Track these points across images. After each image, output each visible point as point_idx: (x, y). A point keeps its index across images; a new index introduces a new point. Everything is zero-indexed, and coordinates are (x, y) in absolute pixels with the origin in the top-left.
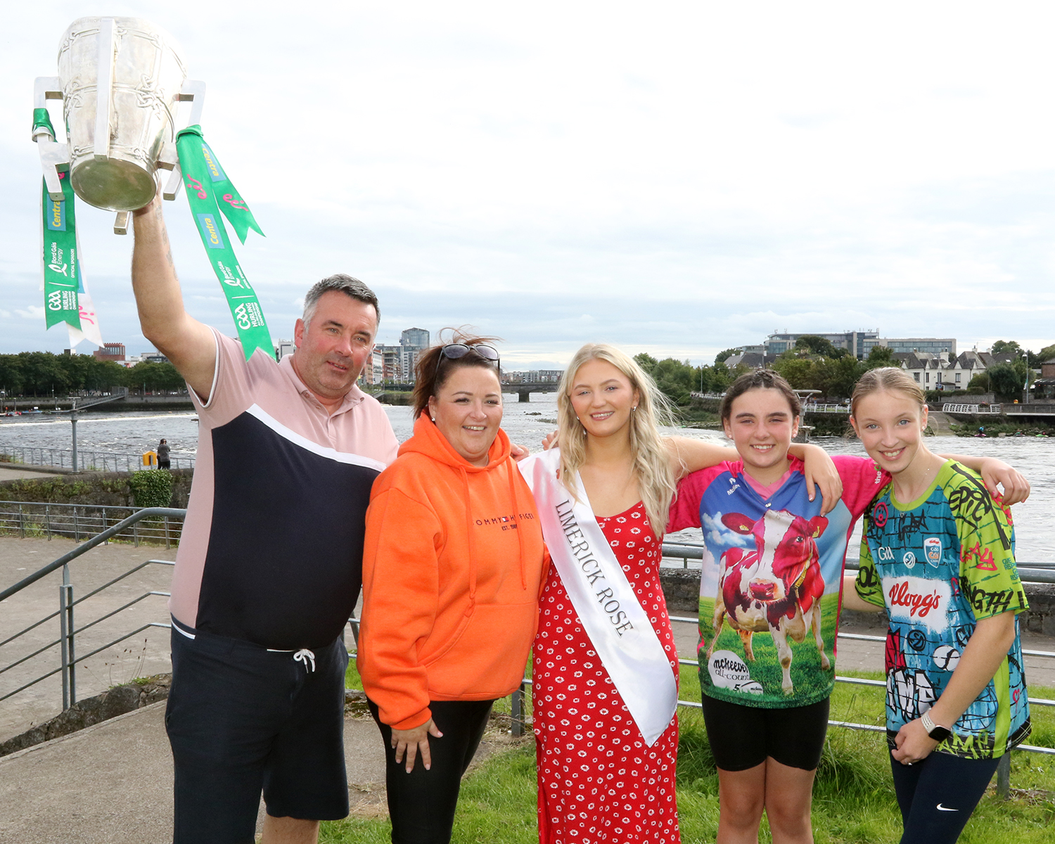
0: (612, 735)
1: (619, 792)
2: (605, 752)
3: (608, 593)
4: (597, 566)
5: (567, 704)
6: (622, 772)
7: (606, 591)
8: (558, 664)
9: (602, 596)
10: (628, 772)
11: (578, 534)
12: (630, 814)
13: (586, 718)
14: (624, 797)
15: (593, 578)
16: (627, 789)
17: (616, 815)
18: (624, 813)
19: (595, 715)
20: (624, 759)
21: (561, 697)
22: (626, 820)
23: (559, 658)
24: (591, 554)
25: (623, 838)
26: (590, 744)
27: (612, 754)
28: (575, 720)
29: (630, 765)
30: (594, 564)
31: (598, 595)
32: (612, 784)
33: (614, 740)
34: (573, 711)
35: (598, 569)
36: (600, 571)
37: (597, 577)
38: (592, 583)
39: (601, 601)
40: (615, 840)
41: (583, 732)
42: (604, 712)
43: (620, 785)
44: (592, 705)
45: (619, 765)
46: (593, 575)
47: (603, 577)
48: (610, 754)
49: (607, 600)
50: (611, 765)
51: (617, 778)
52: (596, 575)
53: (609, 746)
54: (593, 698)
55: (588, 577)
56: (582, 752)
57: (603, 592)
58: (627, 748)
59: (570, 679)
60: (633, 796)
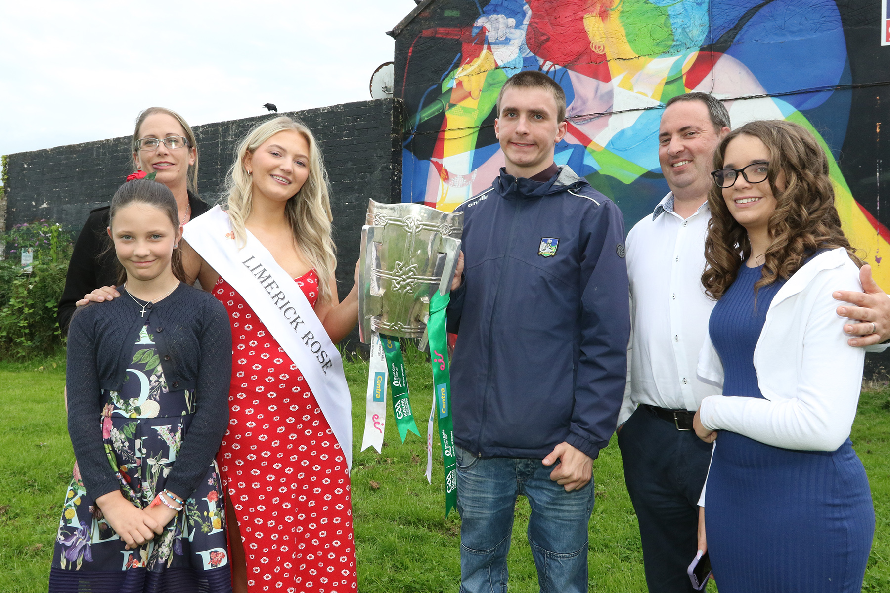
0: (313, 485)
1: (323, 541)
2: (307, 501)
3: (310, 336)
4: (295, 313)
5: (272, 460)
6: (324, 521)
7: (308, 334)
8: (260, 423)
9: (306, 339)
10: (330, 521)
11: (274, 285)
12: (335, 562)
13: (289, 471)
14: (327, 546)
15: (294, 324)
16: (331, 537)
17: (321, 565)
18: (328, 562)
19: (298, 467)
20: (325, 508)
21: (266, 454)
22: (331, 569)
23: (260, 416)
24: (288, 302)
25: (328, 587)
26: (293, 496)
27: (314, 504)
28: (280, 474)
29: (332, 513)
30: (292, 311)
31: (303, 338)
32: (314, 534)
33: (315, 490)
34: (277, 466)
35: (296, 316)
36: (299, 317)
37: (298, 323)
38: (295, 328)
39: (306, 344)
40: (322, 590)
41: (287, 485)
42: (305, 463)
43: (323, 534)
44: (294, 458)
45: (321, 514)
46: (294, 321)
47: (302, 322)
48: (312, 503)
49: (311, 342)
50: (314, 515)
51: (321, 527)
52: (296, 321)
53: (310, 495)
54: (295, 451)
55: (291, 323)
56: (287, 503)
57: (306, 335)
58: (328, 497)
59: (273, 435)
60: (336, 543)
